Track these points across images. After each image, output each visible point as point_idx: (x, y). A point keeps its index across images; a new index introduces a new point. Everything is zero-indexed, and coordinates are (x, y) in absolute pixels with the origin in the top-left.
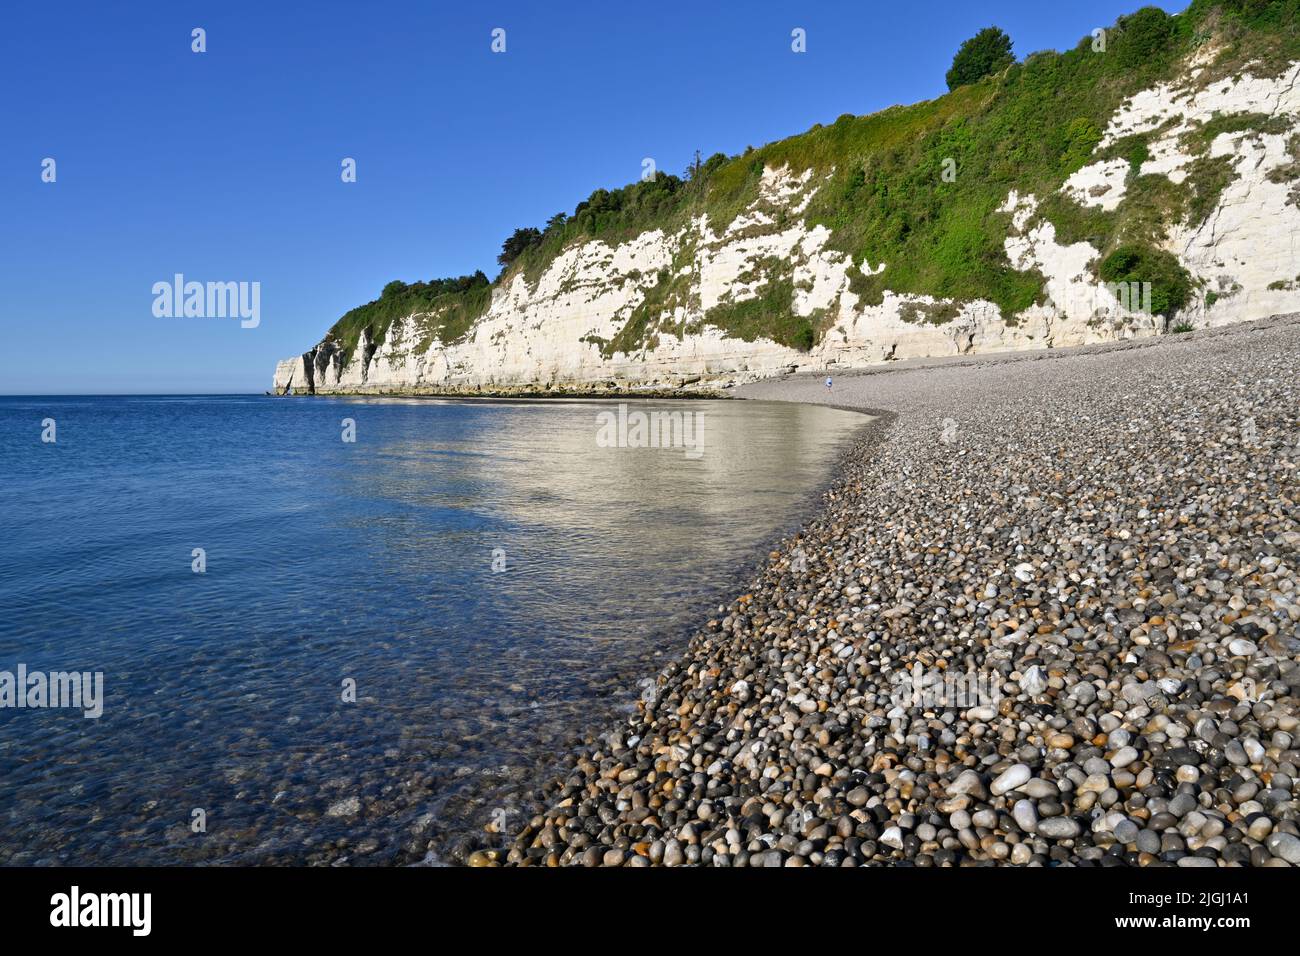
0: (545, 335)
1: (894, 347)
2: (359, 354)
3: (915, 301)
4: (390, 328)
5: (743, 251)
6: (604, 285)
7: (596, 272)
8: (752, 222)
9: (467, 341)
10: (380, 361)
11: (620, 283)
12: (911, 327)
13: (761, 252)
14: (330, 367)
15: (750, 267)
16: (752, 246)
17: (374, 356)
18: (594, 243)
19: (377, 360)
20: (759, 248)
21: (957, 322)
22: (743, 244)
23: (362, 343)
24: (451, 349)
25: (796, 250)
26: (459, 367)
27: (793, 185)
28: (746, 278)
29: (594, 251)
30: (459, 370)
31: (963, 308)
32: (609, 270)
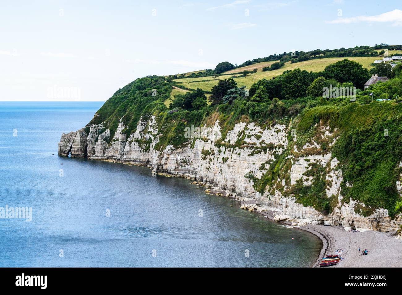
0: (229, 166)
1: (353, 221)
2: (118, 136)
3: (360, 204)
4: (140, 121)
5: (308, 160)
6: (257, 148)
7: (253, 140)
8: (313, 146)
9: (189, 146)
10: (133, 143)
11: (265, 149)
12: (358, 216)
13: (315, 162)
14: (99, 142)
15: (310, 168)
16: (312, 158)
17: (129, 140)
18: (253, 124)
19: (130, 143)
20: (315, 160)
21: (372, 216)
22: (308, 158)
23: (120, 128)
24: (179, 150)
25: (329, 164)
26: (184, 162)
27: (331, 132)
28: (308, 174)
29: (254, 128)
30: (183, 164)
31: (375, 211)
32: (260, 141)
